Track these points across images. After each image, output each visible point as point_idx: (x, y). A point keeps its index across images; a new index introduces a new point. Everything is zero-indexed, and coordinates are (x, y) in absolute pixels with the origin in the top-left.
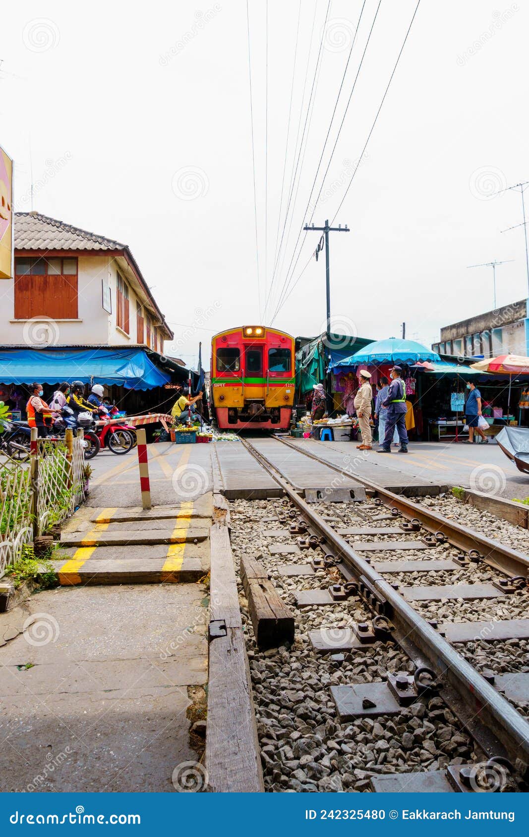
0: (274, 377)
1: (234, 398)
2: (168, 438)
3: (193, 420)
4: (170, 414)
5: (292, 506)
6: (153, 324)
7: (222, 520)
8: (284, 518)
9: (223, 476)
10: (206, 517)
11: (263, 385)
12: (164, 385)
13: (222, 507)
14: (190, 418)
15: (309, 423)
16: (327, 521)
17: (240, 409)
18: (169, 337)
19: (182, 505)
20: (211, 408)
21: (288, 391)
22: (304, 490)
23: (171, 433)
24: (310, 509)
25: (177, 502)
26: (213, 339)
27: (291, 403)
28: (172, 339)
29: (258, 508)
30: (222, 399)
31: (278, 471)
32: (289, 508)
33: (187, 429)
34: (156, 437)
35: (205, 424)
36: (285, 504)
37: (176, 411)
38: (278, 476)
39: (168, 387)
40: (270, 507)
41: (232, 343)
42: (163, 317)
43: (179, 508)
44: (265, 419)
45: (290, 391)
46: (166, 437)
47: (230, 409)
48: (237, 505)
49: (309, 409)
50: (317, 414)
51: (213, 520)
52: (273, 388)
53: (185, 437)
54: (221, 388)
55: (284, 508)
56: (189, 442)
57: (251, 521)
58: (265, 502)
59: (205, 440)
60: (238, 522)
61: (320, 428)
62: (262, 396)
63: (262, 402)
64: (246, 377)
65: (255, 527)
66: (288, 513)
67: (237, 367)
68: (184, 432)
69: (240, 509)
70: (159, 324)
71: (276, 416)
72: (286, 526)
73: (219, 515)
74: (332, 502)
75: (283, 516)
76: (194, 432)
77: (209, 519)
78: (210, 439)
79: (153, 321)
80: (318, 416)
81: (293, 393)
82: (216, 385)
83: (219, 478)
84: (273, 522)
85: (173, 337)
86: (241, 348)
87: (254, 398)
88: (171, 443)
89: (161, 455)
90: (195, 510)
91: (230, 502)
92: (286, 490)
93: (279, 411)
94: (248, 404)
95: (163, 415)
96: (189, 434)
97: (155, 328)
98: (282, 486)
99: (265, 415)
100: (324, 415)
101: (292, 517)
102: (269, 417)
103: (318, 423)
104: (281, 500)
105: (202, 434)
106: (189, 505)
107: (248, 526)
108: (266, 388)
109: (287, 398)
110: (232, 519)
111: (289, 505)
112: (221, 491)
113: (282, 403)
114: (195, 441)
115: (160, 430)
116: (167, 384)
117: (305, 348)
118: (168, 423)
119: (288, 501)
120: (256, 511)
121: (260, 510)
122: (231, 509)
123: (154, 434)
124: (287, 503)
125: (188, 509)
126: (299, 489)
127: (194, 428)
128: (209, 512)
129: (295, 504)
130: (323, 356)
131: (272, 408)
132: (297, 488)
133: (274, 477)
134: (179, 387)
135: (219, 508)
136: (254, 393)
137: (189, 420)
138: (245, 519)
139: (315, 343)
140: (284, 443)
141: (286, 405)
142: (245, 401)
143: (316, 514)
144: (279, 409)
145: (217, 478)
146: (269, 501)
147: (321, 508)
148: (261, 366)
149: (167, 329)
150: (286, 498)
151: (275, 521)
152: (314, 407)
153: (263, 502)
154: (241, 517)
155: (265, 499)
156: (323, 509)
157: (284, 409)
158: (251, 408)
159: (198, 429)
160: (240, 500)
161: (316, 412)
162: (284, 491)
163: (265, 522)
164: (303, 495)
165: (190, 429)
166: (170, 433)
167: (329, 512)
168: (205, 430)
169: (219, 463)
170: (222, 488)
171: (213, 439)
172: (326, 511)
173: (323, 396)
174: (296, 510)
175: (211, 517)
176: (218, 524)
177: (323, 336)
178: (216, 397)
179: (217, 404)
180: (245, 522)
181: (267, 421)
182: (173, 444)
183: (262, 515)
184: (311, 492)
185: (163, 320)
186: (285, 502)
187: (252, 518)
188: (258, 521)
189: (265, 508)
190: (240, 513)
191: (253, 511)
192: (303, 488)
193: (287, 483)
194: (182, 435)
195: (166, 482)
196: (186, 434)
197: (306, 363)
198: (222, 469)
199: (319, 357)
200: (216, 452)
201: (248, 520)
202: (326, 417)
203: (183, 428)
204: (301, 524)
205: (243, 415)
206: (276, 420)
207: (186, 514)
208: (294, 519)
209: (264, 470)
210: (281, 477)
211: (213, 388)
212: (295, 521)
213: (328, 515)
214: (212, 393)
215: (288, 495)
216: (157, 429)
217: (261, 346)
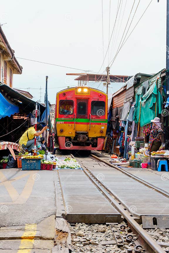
0: (95, 118)
1: (69, 131)
2: (15, 165)
3: (39, 149)
4: (17, 143)
5: (129, 231)
6: (4, 58)
7: (64, 242)
8: (122, 242)
9: (65, 201)
10: (49, 239)
11: (88, 124)
12: (12, 116)
13: (64, 230)
14: (35, 146)
15: (146, 154)
16: (162, 246)
17: (72, 138)
18: (18, 71)
19: (26, 228)
20: (55, 138)
21: (103, 128)
22: (141, 216)
23: (18, 159)
24: (146, 235)
25: (21, 223)
26: (57, 94)
27: (104, 134)
28: (21, 73)
29: (97, 232)
30: (62, 131)
31: (116, 198)
32: (127, 233)
33: (33, 157)
34: (3, 163)
35: (49, 153)
36: (123, 229)
37: (23, 140)
38: (116, 203)
39: (16, 117)
40: (109, 231)
41: (69, 97)
42: (12, 52)
43: (24, 230)
44: (88, 145)
45: (104, 128)
46: (13, 163)
47: (66, 137)
48: (77, 228)
49: (147, 142)
50: (154, 146)
51: (55, 242)
52: (93, 126)
53: (31, 164)
54: (61, 125)
55: (122, 232)
56: (34, 169)
57: (90, 243)
58: (104, 226)
59: (50, 167)
60: (78, 245)
61: (158, 159)
62: (86, 130)
63: (86, 134)
64: (77, 118)
65: (94, 249)
66: (125, 238)
67: (71, 112)
68: (30, 160)
69: (81, 232)
70: (9, 59)
71: (95, 143)
72: (123, 250)
73: (61, 237)
74: (167, 229)
75: (120, 240)
76: (40, 159)
77: (51, 241)
78: (54, 167)
79: (3, 56)
80: (155, 147)
81: (106, 128)
82: (59, 123)
83: (62, 203)
84: (111, 246)
85: (21, 71)
86: (74, 100)
87: (81, 131)
88: (18, 169)
89: (9, 179)
90: (38, 232)
91: (72, 226)
92: (124, 216)
93: (97, 139)
94: (77, 134)
95: (11, 143)
96: (35, 162)
97: (5, 62)
98: (120, 212)
99: (88, 142)
100: (161, 147)
101: (129, 242)
102: (91, 143)
103: (155, 154)
104: (119, 225)
105: (46, 162)
106: (33, 227)
107: (88, 248)
108: (89, 125)
109: (102, 132)
110: (72, 241)
111: (126, 230)
112: (63, 215)
113: (99, 135)
114: (40, 168)
115: (8, 157)
116: (15, 115)
117: (145, 84)
118: (15, 151)
119: (126, 226)
120: (95, 235)
121: (100, 234)
122: (72, 232)
123: (2, 161)
124: (124, 228)
125: (32, 231)
126: (136, 216)
127: (39, 156)
128: (52, 234)
129: (132, 229)
130: (162, 92)
131: (93, 138)
132: (134, 214)
133: (113, 204)
134: (26, 118)
135: (61, 231)
136: (82, 128)
137: (35, 148)
138: (85, 241)
139: (154, 79)
140: (123, 172)
141: (101, 136)
142: (76, 133)
143: (152, 239)
144: (97, 138)
145: (59, 203)
146: (108, 225)
147: (156, 234)
148: (87, 112)
149: (16, 63)
150: (124, 224)
151: (113, 244)
152: (151, 140)
153: (102, 226)
154: (82, 239)
155: (104, 224)
156: (158, 235)
157: (99, 138)
158: (79, 138)
159: (43, 156)
160: (80, 224)
161: (153, 144)
162: (122, 217)
163: (103, 245)
164: (140, 222)
165: (36, 156)
166: (16, 160)
167: (164, 238)
168: (49, 158)
169: (61, 189)
170: (64, 212)
171: (57, 167)
172: (161, 237)
173: (160, 130)
174: (133, 235)
175: (53, 239)
176: (60, 246)
177: (162, 73)
178: (58, 130)
179: (58, 135)
180: (84, 245)
181: (90, 145)
182: (19, 171)
183: (101, 238)
184: (148, 218)
185: (13, 55)
186: (123, 227)
187: (91, 241)
188: (97, 245)
189: (104, 232)
190: (80, 236)
191: (93, 235)
192: (140, 215)
193: (125, 209)
194: (28, 162)
195: (12, 205)
196: (31, 162)
197: (145, 98)
198: (64, 195)
199: (157, 92)
200: (59, 178)
201: (88, 243)
202: (163, 149)
203: (29, 155)
204: (137, 248)
205: (74, 141)
206: (95, 145)
207: (30, 236)
208: (131, 244)
209: (104, 197)
210: (120, 204)
211: (57, 124)
212: (132, 245)
213: (163, 241)
214: (56, 127)
215: (125, 220)
216: (4, 156)
217: (87, 99)
